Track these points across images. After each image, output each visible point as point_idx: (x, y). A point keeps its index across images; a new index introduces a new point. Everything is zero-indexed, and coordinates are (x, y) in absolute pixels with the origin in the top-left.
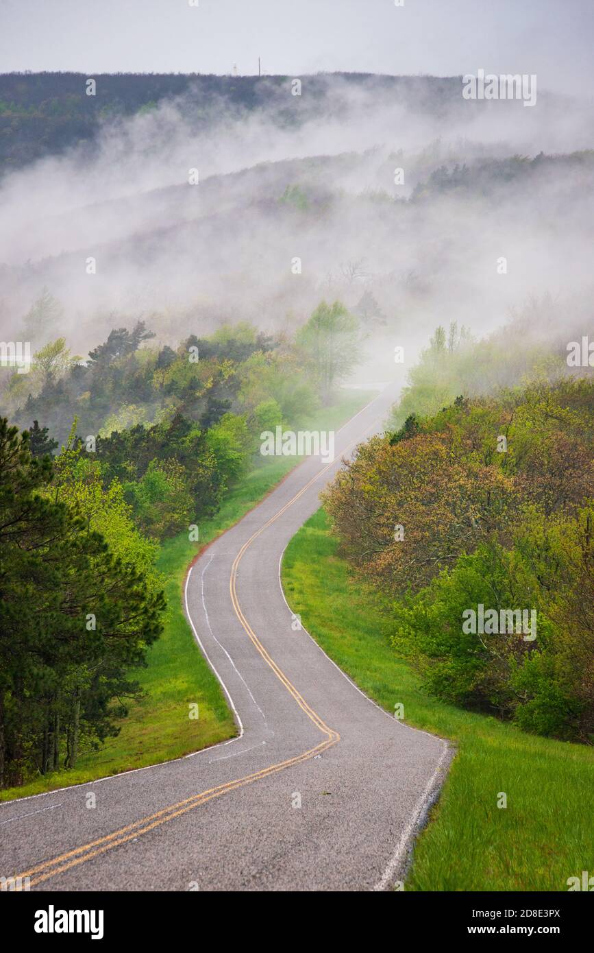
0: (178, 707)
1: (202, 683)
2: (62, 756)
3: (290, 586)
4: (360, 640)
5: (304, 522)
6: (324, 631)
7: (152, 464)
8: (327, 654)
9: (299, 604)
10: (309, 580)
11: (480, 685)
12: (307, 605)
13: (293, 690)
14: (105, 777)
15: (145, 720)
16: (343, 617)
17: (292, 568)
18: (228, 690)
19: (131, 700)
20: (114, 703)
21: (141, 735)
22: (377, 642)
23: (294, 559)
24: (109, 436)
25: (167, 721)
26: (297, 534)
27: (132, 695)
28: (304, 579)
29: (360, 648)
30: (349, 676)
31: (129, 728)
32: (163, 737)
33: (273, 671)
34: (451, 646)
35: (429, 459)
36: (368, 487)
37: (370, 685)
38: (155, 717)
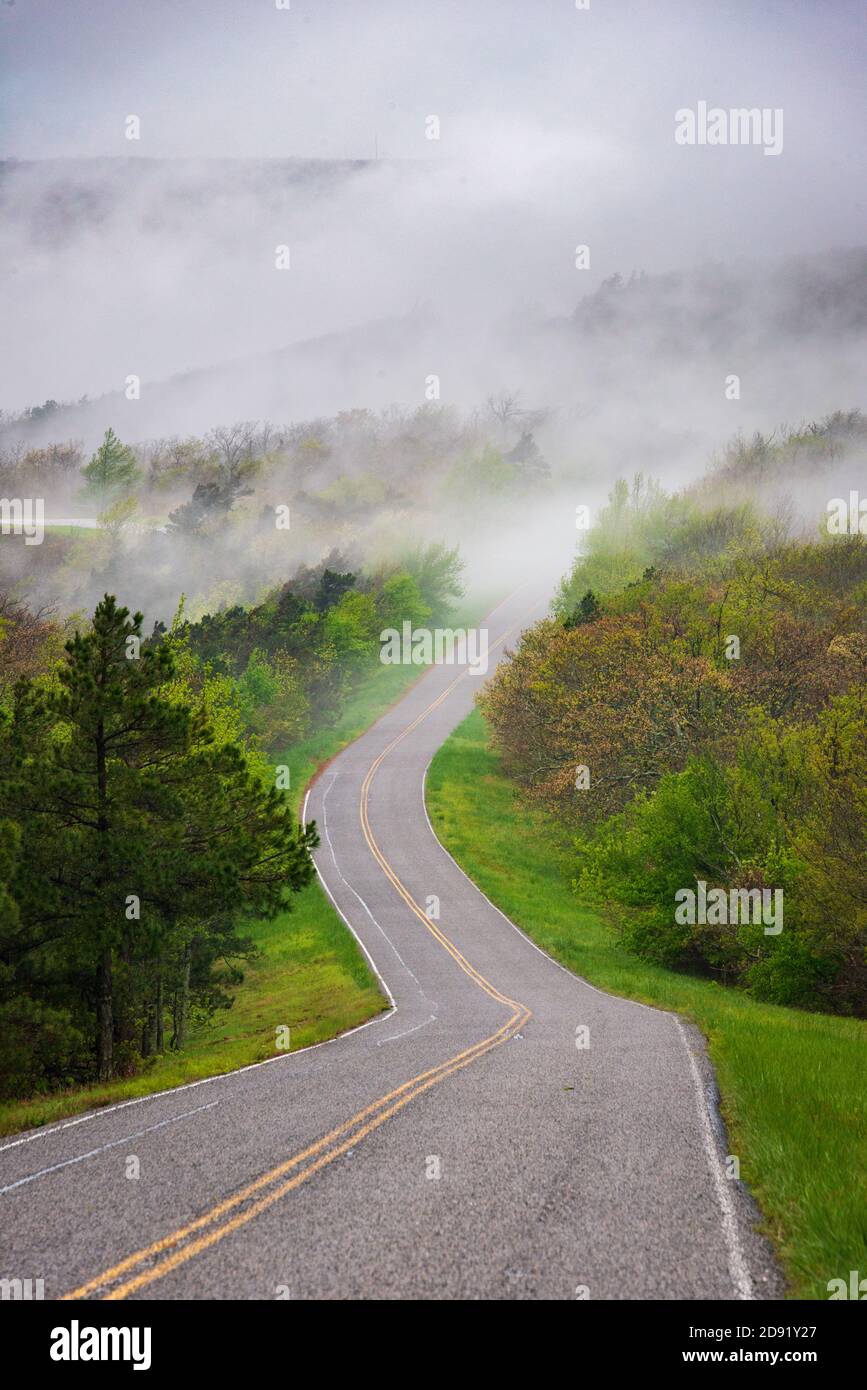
0: (304, 971)
1: (333, 939)
2: (168, 1035)
3: (438, 814)
4: (533, 882)
5: (452, 731)
6: (485, 871)
7: (253, 657)
8: (492, 901)
9: (451, 836)
10: (463, 806)
11: (697, 939)
12: (461, 838)
13: (450, 948)
14: (250, 1065)
15: (260, 987)
16: (509, 853)
17: (439, 790)
18: (367, 947)
19: (242, 961)
20: (220, 965)
21: (259, 1007)
22: (554, 885)
23: (443, 779)
24: (200, 622)
25: (291, 989)
26: (443, 747)
27: (242, 955)
28: (455, 804)
29: (532, 893)
30: (522, 929)
31: (244, 997)
32: (287, 1010)
33: (422, 923)
34: (657, 892)
35: (619, 648)
36: (539, 685)
37: (551, 940)
38: (275, 983)
